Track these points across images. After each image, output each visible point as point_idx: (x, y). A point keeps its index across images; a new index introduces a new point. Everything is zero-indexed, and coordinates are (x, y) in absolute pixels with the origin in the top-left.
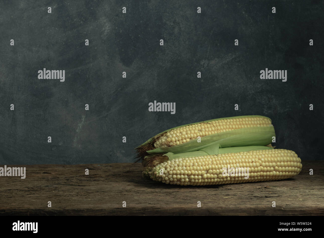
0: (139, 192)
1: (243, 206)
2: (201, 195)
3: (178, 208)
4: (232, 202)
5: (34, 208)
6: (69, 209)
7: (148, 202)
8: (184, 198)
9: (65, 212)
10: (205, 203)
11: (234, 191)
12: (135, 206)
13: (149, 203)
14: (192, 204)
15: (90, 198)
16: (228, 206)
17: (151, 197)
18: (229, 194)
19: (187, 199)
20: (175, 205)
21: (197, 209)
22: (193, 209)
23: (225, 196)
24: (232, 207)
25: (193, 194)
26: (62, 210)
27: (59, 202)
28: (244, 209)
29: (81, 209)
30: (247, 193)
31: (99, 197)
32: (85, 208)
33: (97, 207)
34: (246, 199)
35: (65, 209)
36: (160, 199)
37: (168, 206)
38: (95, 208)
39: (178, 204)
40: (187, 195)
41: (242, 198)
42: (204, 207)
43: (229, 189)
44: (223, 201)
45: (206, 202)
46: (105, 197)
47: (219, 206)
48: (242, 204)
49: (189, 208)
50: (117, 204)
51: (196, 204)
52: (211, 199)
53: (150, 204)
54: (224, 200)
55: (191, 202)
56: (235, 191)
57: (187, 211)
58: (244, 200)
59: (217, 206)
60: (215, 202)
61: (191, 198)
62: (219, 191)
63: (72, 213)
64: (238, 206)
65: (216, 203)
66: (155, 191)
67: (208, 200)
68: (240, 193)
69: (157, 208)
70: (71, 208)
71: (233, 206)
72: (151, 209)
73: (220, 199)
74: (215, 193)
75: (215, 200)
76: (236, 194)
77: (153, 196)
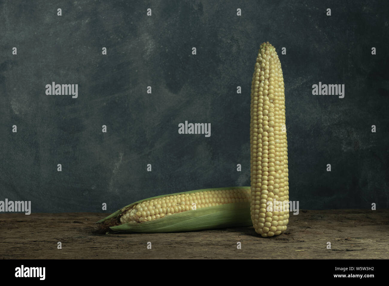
0: (192, 244)
2: (267, 248)
7: (204, 256)
13: (205, 256)
15: (132, 251)
17: (206, 250)
18: (302, 246)
19: (250, 252)
23: (297, 249)
25: (258, 247)
27: (96, 256)
30: (324, 246)
31: (144, 249)
34: (323, 252)
36: (217, 252)
40: (251, 247)
41: (318, 251)
43: (301, 242)
45: (274, 256)
52: (281, 253)
54: (296, 254)
55: (255, 255)
56: (309, 243)
58: (321, 254)
60: (285, 256)
61: (255, 251)
62: (289, 243)
66: (212, 243)
67: (276, 254)
68: (315, 245)
73: (291, 252)
74: (285, 246)
75: (286, 253)
76: (311, 247)
77: (209, 249)
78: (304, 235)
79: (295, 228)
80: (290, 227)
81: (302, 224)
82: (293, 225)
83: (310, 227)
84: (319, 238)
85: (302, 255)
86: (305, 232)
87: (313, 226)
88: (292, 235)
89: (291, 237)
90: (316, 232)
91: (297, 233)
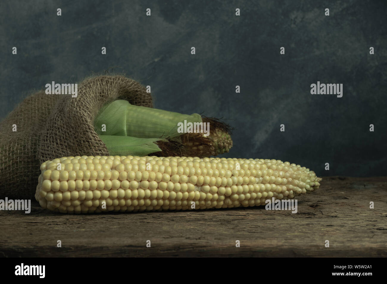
0: (174, 219)
1: (358, 244)
2: (282, 226)
4: (337, 238)
6: (44, 246)
7: (186, 236)
8: (251, 230)
9: (37, 251)
10: (287, 238)
11: (341, 219)
12: (161, 242)
13: (187, 236)
14: (264, 240)
15: (84, 228)
17: (192, 227)
18: (333, 223)
19: (256, 230)
20: (233, 241)
21: (273, 248)
23: (324, 227)
24: (337, 246)
25: (269, 224)
26: (32, 247)
28: (359, 250)
29: (65, 245)
30: (365, 223)
31: (102, 226)
32: (73, 244)
33: (93, 243)
34: (363, 232)
35: (38, 245)
36: (207, 230)
37: (220, 243)
38: (90, 245)
40: (258, 224)
41: (356, 230)
42: (286, 245)
43: (332, 217)
44: (320, 236)
45: (289, 237)
46: (112, 227)
47: (312, 244)
48: (356, 241)
49: (258, 247)
50: (131, 237)
51: (270, 240)
52: (300, 232)
53: (189, 238)
54: (322, 234)
55: (261, 236)
56: (343, 219)
57: (255, 252)
58: (360, 235)
59: (310, 244)
60: (306, 237)
61: (263, 230)
62: (315, 219)
63: (50, 254)
64: (349, 244)
65: (307, 239)
66: (203, 217)
67: (293, 234)
68: (352, 222)
69: (201, 247)
70: (48, 244)
71: (338, 244)
73: (315, 231)
74: (307, 223)
75: (307, 233)
76: (346, 225)
77: (197, 226)
78: (338, 208)
79: (326, 199)
80: (319, 197)
81: (336, 194)
82: (324, 196)
83: (348, 197)
84: (358, 212)
85: (331, 236)
86: (340, 205)
87: (352, 196)
88: (320, 208)
89: (318, 211)
90: (355, 205)
91: (328, 206)
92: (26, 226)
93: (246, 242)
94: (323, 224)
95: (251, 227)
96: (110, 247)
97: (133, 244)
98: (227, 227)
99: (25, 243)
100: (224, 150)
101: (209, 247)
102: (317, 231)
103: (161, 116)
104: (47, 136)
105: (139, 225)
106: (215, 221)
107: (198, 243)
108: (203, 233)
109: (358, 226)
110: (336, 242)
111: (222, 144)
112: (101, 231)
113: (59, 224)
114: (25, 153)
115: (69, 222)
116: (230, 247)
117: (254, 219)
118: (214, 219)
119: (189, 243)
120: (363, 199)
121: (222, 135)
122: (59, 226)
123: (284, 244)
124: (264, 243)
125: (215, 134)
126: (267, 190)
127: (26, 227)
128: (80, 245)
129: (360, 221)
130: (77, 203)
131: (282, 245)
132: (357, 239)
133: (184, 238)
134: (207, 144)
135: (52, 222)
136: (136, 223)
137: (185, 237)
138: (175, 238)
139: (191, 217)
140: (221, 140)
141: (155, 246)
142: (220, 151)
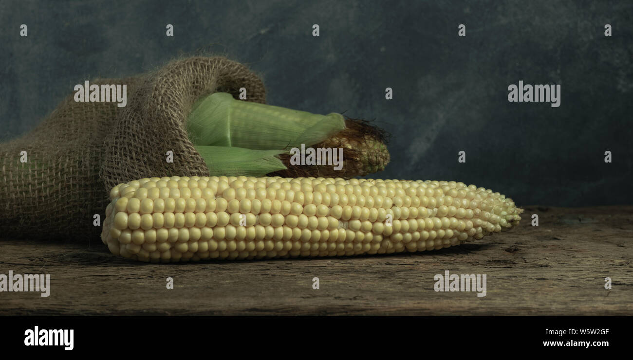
0: (310, 270)
1: (587, 306)
3: (411, 310)
4: (557, 297)
5: (37, 306)
6: (126, 310)
7: (335, 294)
8: (427, 286)
11: (556, 269)
12: (299, 304)
13: (337, 295)
14: (449, 301)
15: (181, 283)
16: (546, 306)
17: (340, 282)
18: (545, 276)
20: (404, 302)
22: (453, 312)
24: (556, 308)
26: (108, 312)
27: (101, 293)
29: (156, 309)
30: (593, 275)
31: (207, 280)
32: (169, 307)
33: (199, 306)
34: (591, 288)
35: (117, 309)
36: (364, 287)
37: (386, 305)
38: (194, 309)
39: (412, 300)
41: (581, 286)
43: (542, 266)
44: (532, 294)
46: (222, 282)
47: (521, 305)
48: (584, 301)
49: (441, 311)
50: (253, 297)
51: (459, 300)
52: (500, 288)
53: (339, 298)
56: (559, 269)
58: (588, 292)
59: (517, 306)
60: (511, 296)
62: (516, 269)
64: (574, 306)
65: (513, 298)
66: (352, 268)
67: (491, 291)
68: (573, 273)
69: (359, 311)
70: (132, 307)
71: (559, 306)
72: (342, 312)
73: (522, 287)
74: (507, 275)
75: (511, 289)
76: (564, 278)
77: (347, 281)
78: (547, 254)
79: (527, 240)
80: (517, 237)
81: (540, 232)
82: (523, 235)
83: (559, 238)
84: (579, 259)
85: (547, 294)
86: (550, 248)
87: (565, 236)
88: (521, 254)
89: (520, 257)
90: (571, 248)
91: (532, 250)
92: (93, 282)
93: (424, 303)
94: (531, 276)
95: (426, 282)
96: (224, 311)
97: (258, 306)
98: (392, 282)
99: (98, 305)
100: (377, 167)
101: (370, 311)
102: (525, 287)
103: (283, 116)
104: (116, 148)
105: (261, 279)
106: (371, 273)
107: (353, 306)
108: (357, 290)
109: (582, 280)
110: (556, 303)
111: (375, 159)
112: (208, 288)
113: (143, 279)
114: (80, 173)
115: (157, 275)
116: (400, 311)
117: (429, 270)
118: (369, 271)
119: (340, 306)
120: (581, 240)
121: (374, 145)
122: (143, 280)
123: (479, 306)
124: (451, 305)
125: (364, 144)
126: (444, 228)
127: (95, 283)
128: (180, 308)
129: (584, 272)
130: (166, 246)
131: (477, 308)
132: (586, 298)
133: (332, 298)
134: (352, 159)
135: (132, 274)
136: (256, 275)
137: (334, 296)
138: (319, 298)
139: (335, 268)
140: (373, 153)
141: (290, 309)
142: (372, 169)
